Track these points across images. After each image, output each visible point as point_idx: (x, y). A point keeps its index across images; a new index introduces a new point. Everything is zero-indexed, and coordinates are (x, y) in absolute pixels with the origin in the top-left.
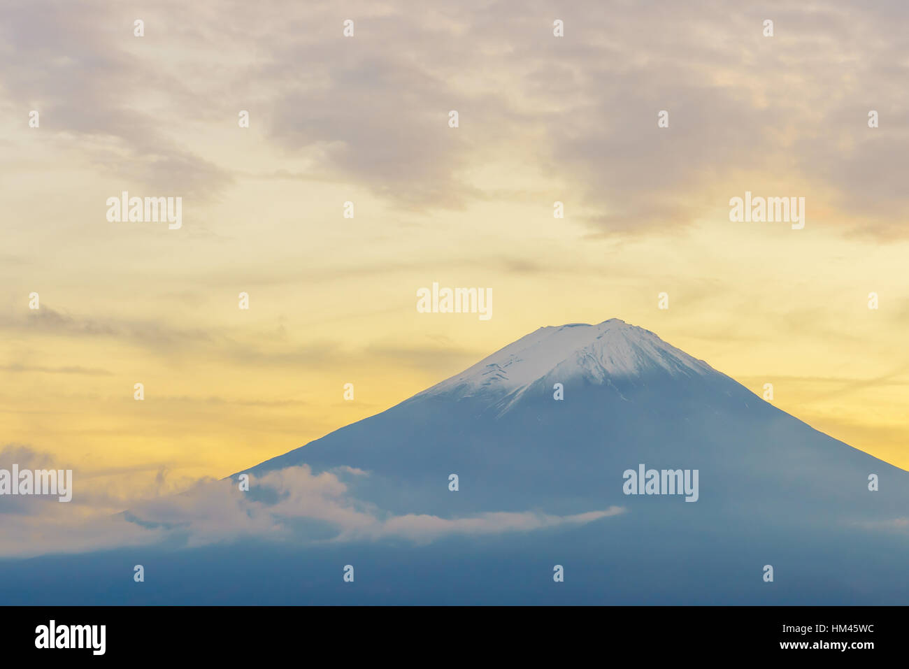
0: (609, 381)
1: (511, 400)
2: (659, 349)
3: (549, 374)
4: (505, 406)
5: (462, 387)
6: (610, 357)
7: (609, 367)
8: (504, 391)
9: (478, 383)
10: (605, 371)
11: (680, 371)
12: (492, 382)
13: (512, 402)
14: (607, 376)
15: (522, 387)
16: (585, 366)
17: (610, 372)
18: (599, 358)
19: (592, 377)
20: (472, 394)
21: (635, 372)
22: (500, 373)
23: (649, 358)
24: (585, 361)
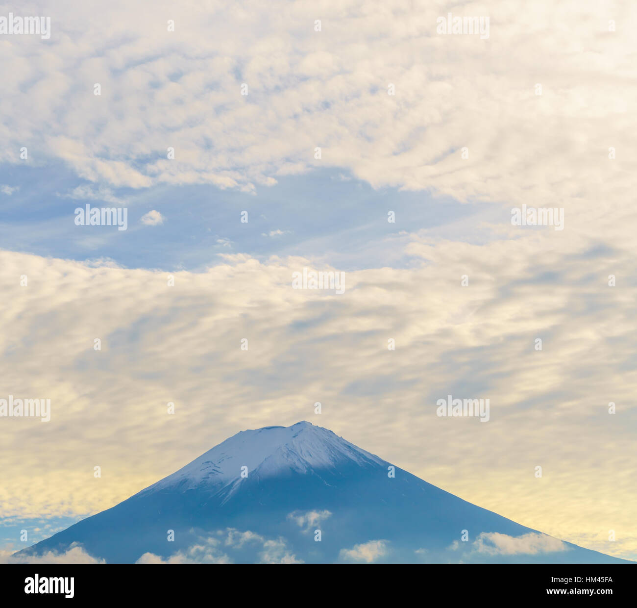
0: (312, 470)
1: (229, 491)
2: (345, 445)
3: (260, 466)
4: (227, 494)
5: (184, 482)
6: (308, 452)
7: (308, 459)
8: (222, 483)
9: (198, 477)
10: (307, 463)
11: (366, 462)
12: (210, 476)
13: (232, 491)
14: (310, 467)
15: (237, 479)
16: (289, 459)
17: (311, 463)
18: (299, 453)
19: (298, 468)
20: (195, 486)
21: (331, 463)
22: (216, 469)
23: (339, 451)
24: (288, 456)
